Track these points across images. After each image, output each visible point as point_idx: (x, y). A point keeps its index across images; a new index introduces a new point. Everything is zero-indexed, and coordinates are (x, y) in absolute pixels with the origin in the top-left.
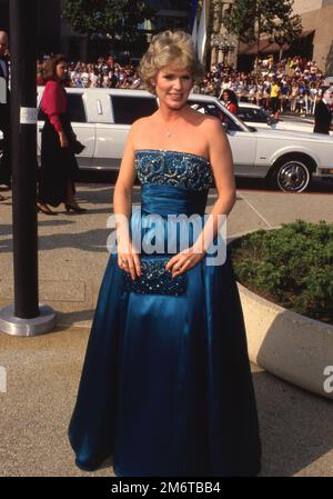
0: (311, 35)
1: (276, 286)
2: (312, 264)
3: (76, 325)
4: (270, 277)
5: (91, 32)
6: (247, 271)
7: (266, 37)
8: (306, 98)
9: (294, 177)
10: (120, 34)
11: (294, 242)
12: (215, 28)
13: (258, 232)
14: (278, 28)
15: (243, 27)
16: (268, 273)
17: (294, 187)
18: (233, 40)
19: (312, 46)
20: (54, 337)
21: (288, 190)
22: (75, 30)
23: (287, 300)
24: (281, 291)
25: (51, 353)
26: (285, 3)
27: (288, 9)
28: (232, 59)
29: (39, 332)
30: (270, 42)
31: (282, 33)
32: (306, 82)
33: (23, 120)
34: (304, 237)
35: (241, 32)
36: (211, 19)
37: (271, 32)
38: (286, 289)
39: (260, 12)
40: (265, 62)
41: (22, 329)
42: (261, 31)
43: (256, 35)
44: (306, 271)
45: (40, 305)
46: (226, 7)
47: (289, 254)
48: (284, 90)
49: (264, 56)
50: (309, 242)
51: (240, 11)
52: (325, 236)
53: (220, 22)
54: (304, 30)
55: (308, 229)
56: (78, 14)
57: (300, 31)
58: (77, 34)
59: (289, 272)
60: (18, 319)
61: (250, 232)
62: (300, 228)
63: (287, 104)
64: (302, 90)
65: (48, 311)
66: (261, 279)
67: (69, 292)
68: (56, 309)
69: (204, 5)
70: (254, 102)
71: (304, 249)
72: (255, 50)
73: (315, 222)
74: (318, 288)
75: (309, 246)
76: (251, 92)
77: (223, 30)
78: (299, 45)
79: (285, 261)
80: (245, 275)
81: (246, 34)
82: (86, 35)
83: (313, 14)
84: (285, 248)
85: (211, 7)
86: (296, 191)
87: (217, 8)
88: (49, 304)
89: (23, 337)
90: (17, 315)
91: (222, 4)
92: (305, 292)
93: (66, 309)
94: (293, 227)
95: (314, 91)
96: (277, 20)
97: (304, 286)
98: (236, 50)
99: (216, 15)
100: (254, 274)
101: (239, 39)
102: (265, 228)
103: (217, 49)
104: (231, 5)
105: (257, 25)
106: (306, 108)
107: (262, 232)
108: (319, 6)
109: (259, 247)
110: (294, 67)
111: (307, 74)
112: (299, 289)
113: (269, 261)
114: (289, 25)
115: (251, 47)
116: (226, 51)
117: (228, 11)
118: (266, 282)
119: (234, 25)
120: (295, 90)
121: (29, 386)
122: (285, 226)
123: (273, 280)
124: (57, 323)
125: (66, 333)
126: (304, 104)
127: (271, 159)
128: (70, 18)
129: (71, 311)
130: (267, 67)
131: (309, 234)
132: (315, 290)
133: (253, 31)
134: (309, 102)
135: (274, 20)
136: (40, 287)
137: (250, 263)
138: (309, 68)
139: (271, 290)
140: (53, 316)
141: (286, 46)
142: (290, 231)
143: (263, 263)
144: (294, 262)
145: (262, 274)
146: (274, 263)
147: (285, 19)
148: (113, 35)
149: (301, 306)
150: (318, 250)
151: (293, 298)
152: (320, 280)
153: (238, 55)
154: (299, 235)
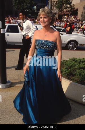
0: (77, 9)
1: (68, 75)
2: (77, 69)
3: (17, 85)
7: (66, 10)
8: (76, 26)
9: (72, 46)
10: (28, 10)
11: (72, 63)
12: (53, 8)
13: (63, 61)
14: (69, 8)
15: (60, 8)
16: (66, 71)
17: (72, 49)
18: (57, 11)
19: (78, 12)
20: (11, 89)
21: (71, 50)
23: (70, 78)
25: (10, 93)
26: (71, 1)
27: (71, 3)
29: (7, 87)
30: (67, 11)
32: (76, 22)
33: (2, 32)
34: (75, 62)
35: (59, 9)
36: (51, 6)
37: (67, 9)
38: (70, 75)
39: (64, 4)
40: (65, 17)
41: (2, 86)
42: (64, 9)
43: (63, 10)
44: (75, 71)
45: (7, 80)
46: (55, 2)
47: (71, 66)
49: (65, 15)
50: (76, 63)
51: (59, 4)
52: (80, 61)
53: (54, 6)
54: (75, 8)
56: (17, 5)
57: (74, 9)
58: (16, 10)
59: (71, 71)
60: (2, 84)
62: (74, 60)
64: (75, 24)
65: (9, 82)
67: (14, 77)
68: (11, 81)
70: (62, 27)
71: (75, 65)
72: (63, 14)
73: (78, 58)
74: (78, 75)
75: (76, 64)
76: (62, 24)
77: (55, 8)
78: (74, 12)
79: (70, 68)
81: (61, 9)
83: (78, 4)
84: (70, 65)
85: (51, 2)
86: (73, 50)
87: (53, 3)
88: (9, 80)
89: (3, 89)
90: (1, 83)
92: (75, 76)
93: (14, 81)
94: (72, 59)
95: (78, 24)
96: (68, 6)
97: (75, 75)
98: (58, 14)
101: (59, 11)
102: (65, 60)
104: (57, 2)
105: (63, 7)
106: (76, 28)
108: (79, 2)
109: (63, 65)
110: (73, 18)
111: (76, 20)
112: (73, 75)
113: (66, 68)
114: (72, 7)
115: (62, 13)
117: (56, 3)
118: (65, 74)
119: (57, 7)
121: (4, 101)
122: (70, 59)
123: (67, 73)
124: (12, 85)
125: (13, 87)
127: (67, 42)
129: (15, 82)
130: (66, 18)
131: (76, 61)
132: (78, 76)
133: (62, 9)
136: (7, 76)
138: (76, 18)
139: (66, 76)
141: (71, 13)
142: (71, 60)
143: (64, 69)
144: (72, 68)
145: (64, 72)
146: (67, 69)
147: (70, 5)
148: (26, 10)
149: (74, 80)
150: (78, 65)
151: (72, 78)
152: (79, 73)
153: (58, 15)
154: (74, 61)
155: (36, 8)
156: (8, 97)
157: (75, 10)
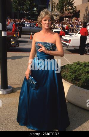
0: (79, 11)
1: (73, 79)
2: (82, 73)
3: (18, 91)
4: (71, 77)
5: (20, 11)
6: (65, 75)
7: (67, 12)
8: (78, 28)
10: (28, 12)
11: (77, 67)
12: (53, 10)
13: (67, 65)
14: (70, 10)
15: (61, 9)
16: (71, 76)
18: (58, 13)
19: (79, 14)
20: (12, 94)
22: (16, 10)
23: (76, 83)
24: (74, 81)
25: (12, 99)
27: (73, 4)
28: (58, 18)
29: (8, 93)
31: (72, 11)
32: (78, 24)
33: (3, 35)
34: (80, 66)
35: (60, 11)
36: (52, 7)
37: (69, 11)
38: (76, 80)
39: (66, 5)
40: (67, 19)
41: (3, 92)
42: (66, 10)
44: (81, 75)
45: (8, 86)
46: (56, 4)
47: (76, 71)
48: (72, 26)
49: (66, 17)
50: (81, 67)
51: (60, 5)
52: (85, 65)
53: (55, 8)
54: (77, 10)
55: (81, 64)
56: (17, 6)
57: (76, 10)
58: (16, 12)
59: (76, 75)
60: (2, 90)
61: (65, 65)
62: (79, 63)
63: (73, 30)
64: (77, 26)
65: (10, 87)
66: (69, 78)
67: (16, 82)
68: (12, 87)
69: (50, 3)
71: (80, 69)
72: (64, 16)
73: (83, 62)
77: (56, 10)
78: (76, 14)
79: (75, 73)
80: (64, 77)
81: (62, 11)
82: (19, 12)
83: (79, 6)
84: (75, 69)
85: (52, 4)
87: (54, 4)
88: (10, 85)
89: (4, 94)
90: (2, 89)
91: (55, 3)
92: (80, 81)
93: (15, 87)
94: (77, 63)
95: (80, 26)
96: (70, 7)
97: (80, 79)
99: (54, 6)
100: (67, 76)
101: (60, 13)
103: (54, 15)
104: (58, 3)
107: (68, 65)
108: (81, 4)
109: (68, 69)
110: (75, 20)
111: (78, 22)
112: (79, 80)
113: (70, 73)
114: (73, 9)
115: (63, 14)
116: (56, 16)
117: (57, 5)
118: (70, 78)
119: (59, 9)
120: (75, 26)
122: (74, 63)
123: (72, 78)
124: (13, 91)
125: (15, 93)
126: (77, 30)
128: (14, 7)
129: (17, 87)
132: (83, 80)
133: (64, 10)
134: (79, 29)
135: (69, 7)
136: (8, 81)
137: (65, 73)
138: (79, 20)
139: (71, 81)
140: (12, 89)
141: (73, 14)
142: (76, 64)
143: (69, 73)
144: (77, 73)
145: (69, 76)
146: (72, 73)
147: (72, 7)
148: (26, 12)
149: (79, 85)
150: (84, 69)
151: (77, 83)
152: (84, 78)
153: (60, 17)
154: (78, 65)
155: (36, 10)
156: (9, 104)
157: (77, 12)
